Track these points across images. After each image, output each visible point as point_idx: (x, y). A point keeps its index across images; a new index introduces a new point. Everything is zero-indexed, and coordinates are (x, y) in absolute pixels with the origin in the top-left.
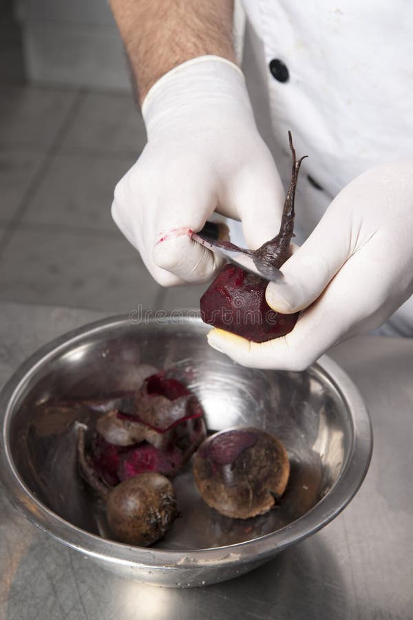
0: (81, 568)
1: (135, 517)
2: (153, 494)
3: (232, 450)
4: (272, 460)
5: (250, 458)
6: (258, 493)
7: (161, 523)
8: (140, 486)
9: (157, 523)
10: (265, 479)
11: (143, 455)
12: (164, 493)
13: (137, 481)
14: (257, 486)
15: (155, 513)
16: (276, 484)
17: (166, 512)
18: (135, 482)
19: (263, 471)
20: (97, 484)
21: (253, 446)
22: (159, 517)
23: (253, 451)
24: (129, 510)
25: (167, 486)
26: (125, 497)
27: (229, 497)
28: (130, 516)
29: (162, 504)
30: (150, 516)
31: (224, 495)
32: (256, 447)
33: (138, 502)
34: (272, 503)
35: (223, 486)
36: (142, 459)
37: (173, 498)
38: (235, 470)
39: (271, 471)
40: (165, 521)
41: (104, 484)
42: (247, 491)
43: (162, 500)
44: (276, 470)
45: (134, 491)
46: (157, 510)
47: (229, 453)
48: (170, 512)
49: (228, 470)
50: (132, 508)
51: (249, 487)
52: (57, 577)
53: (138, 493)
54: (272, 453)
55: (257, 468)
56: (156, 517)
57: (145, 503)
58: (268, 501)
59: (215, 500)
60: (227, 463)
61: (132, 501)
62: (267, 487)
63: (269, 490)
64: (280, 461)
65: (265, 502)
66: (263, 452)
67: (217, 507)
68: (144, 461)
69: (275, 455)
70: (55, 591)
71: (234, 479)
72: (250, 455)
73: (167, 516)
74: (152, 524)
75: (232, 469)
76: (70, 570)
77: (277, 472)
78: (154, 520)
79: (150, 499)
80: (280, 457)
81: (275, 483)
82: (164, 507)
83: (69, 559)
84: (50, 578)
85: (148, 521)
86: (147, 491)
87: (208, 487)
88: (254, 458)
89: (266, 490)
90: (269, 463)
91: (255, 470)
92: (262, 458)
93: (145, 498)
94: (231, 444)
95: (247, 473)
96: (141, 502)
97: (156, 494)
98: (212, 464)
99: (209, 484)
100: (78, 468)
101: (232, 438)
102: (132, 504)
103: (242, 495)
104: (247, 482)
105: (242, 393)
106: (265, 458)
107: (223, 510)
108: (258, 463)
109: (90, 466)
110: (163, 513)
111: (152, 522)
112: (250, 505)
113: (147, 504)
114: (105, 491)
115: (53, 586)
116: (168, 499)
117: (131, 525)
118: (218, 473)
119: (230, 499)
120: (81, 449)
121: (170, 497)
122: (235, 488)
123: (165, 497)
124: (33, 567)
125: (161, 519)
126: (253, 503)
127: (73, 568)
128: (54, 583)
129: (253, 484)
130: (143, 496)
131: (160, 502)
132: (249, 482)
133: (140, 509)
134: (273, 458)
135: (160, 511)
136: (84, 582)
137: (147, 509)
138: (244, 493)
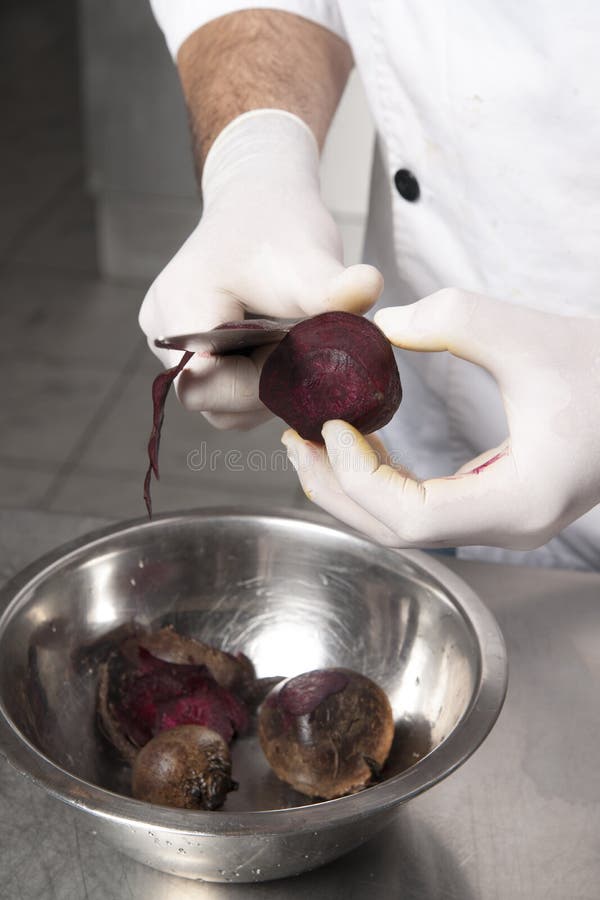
0: (91, 857)
1: (170, 782)
2: (196, 752)
3: (312, 695)
4: (369, 712)
5: (337, 708)
6: (347, 758)
7: (207, 793)
8: (179, 740)
9: (201, 793)
10: (357, 739)
11: (190, 707)
12: (213, 753)
13: (176, 733)
14: (346, 747)
15: (198, 779)
16: (373, 747)
17: (215, 779)
18: (172, 734)
19: (355, 726)
20: (122, 743)
21: (341, 691)
22: (204, 784)
23: (341, 698)
24: (161, 773)
25: (218, 743)
26: (157, 756)
27: (304, 761)
28: (163, 782)
29: (209, 766)
30: (190, 782)
31: (299, 759)
32: (345, 692)
33: (173, 761)
34: (368, 775)
35: (296, 746)
36: (188, 712)
37: (225, 760)
38: (315, 723)
39: (366, 727)
40: (212, 792)
41: (131, 743)
42: (332, 755)
43: (210, 762)
44: (373, 726)
45: (169, 746)
46: (201, 775)
47: (307, 700)
48: (220, 779)
49: (304, 721)
50: (165, 770)
51: (334, 748)
52: (57, 868)
53: (175, 750)
54: (369, 702)
55: (346, 721)
56: (200, 784)
57: (184, 763)
58: (361, 772)
59: (286, 768)
60: (303, 714)
61: (166, 760)
62: (359, 749)
63: (363, 754)
64: (379, 714)
65: (356, 773)
66: (355, 700)
67: (289, 778)
68: (190, 715)
69: (372, 705)
70: (51, 885)
71: (313, 735)
72: (337, 703)
73: (215, 784)
74: (194, 795)
75: (310, 721)
76: (75, 859)
77: (375, 730)
78: (198, 788)
79: (192, 758)
80: (380, 708)
81: (373, 744)
82: (212, 771)
83: (75, 844)
84: (46, 868)
85: (188, 790)
86: (187, 747)
87: (277, 749)
88: (342, 707)
89: (358, 754)
90: (363, 716)
91: (343, 724)
92: (353, 707)
93: (184, 757)
94: (312, 689)
95: (332, 727)
96: (179, 761)
97: (200, 752)
98: (283, 716)
99: (278, 744)
100: (97, 721)
101: (313, 680)
102: (167, 765)
103: (323, 759)
104: (331, 741)
105: (333, 624)
106: (358, 709)
107: (298, 783)
108: (347, 714)
109: (114, 718)
110: (210, 780)
111: (193, 791)
112: (335, 775)
113: (189, 764)
114: (133, 754)
115: (50, 880)
116: (217, 761)
117: (163, 795)
118: (290, 728)
119: (306, 764)
120: (103, 696)
121: (221, 759)
122: (314, 748)
123: (213, 757)
124: (23, 853)
125: (206, 788)
126: (339, 772)
127: (79, 856)
128: (51, 874)
129: (340, 745)
130: (182, 752)
131: (206, 764)
132: (334, 740)
133: (176, 771)
134: (368, 708)
135: (205, 777)
136: (93, 875)
137: (187, 772)
138: (327, 756)
